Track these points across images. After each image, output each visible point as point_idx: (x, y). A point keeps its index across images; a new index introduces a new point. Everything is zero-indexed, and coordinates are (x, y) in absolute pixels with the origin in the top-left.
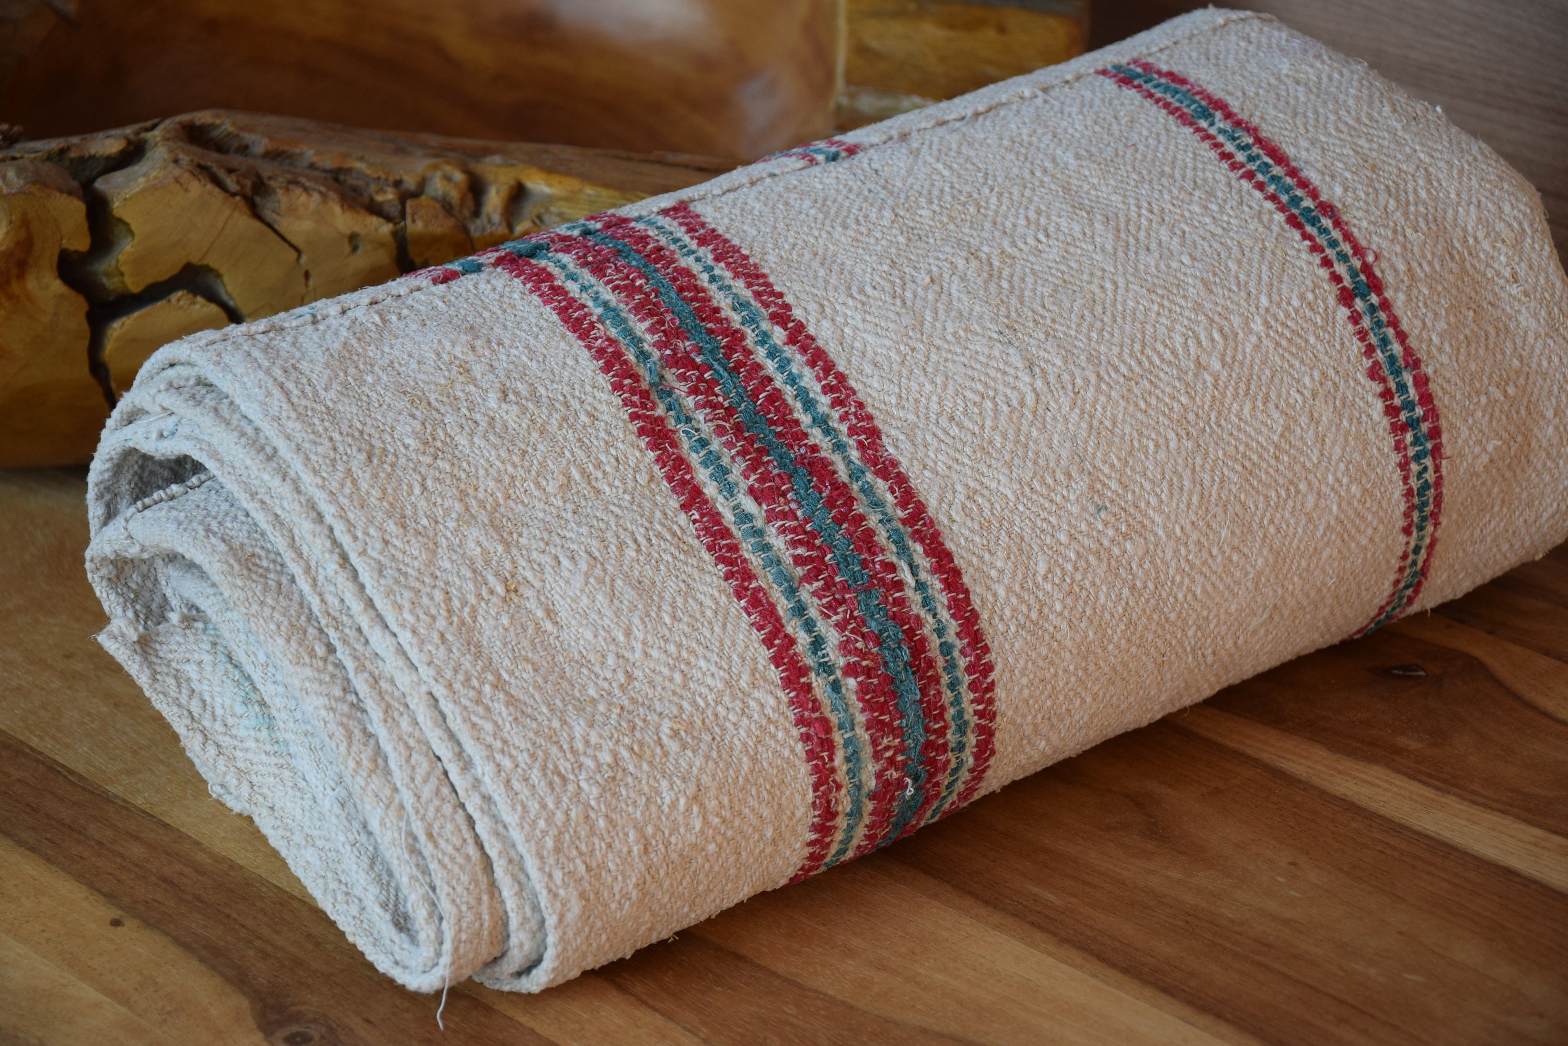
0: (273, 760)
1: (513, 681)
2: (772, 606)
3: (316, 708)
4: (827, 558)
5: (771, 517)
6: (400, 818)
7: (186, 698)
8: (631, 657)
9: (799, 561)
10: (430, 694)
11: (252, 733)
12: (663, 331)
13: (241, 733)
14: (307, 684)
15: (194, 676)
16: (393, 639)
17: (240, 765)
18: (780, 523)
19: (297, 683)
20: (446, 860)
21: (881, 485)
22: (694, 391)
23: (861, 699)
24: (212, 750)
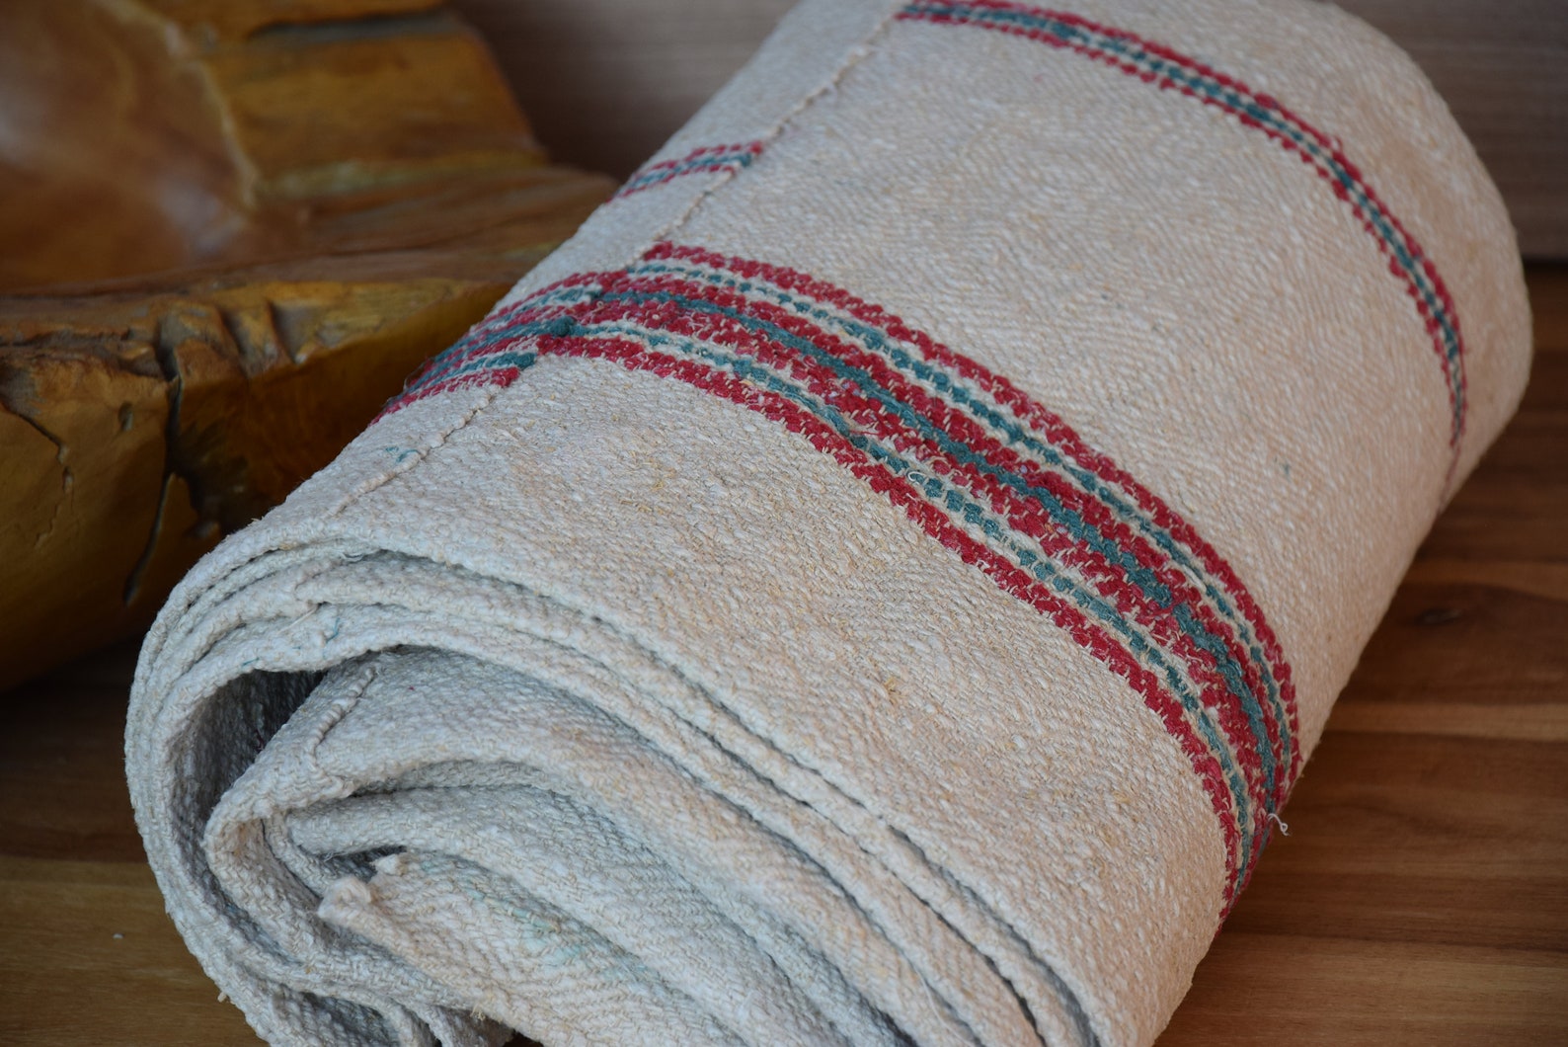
0: (606, 993)
1: (957, 791)
2: (1116, 643)
3: (767, 883)
4: (1125, 579)
5: (1049, 548)
6: (917, 982)
7: (460, 953)
8: (1034, 735)
9: (1105, 589)
10: (892, 829)
11: (565, 970)
12: (809, 373)
13: (549, 973)
14: (743, 859)
15: (452, 925)
16: (818, 777)
17: (563, 1013)
18: (1061, 553)
19: (727, 860)
20: (993, 1015)
21: (1115, 488)
22: (884, 432)
23: (1226, 729)
24: (523, 1007)
